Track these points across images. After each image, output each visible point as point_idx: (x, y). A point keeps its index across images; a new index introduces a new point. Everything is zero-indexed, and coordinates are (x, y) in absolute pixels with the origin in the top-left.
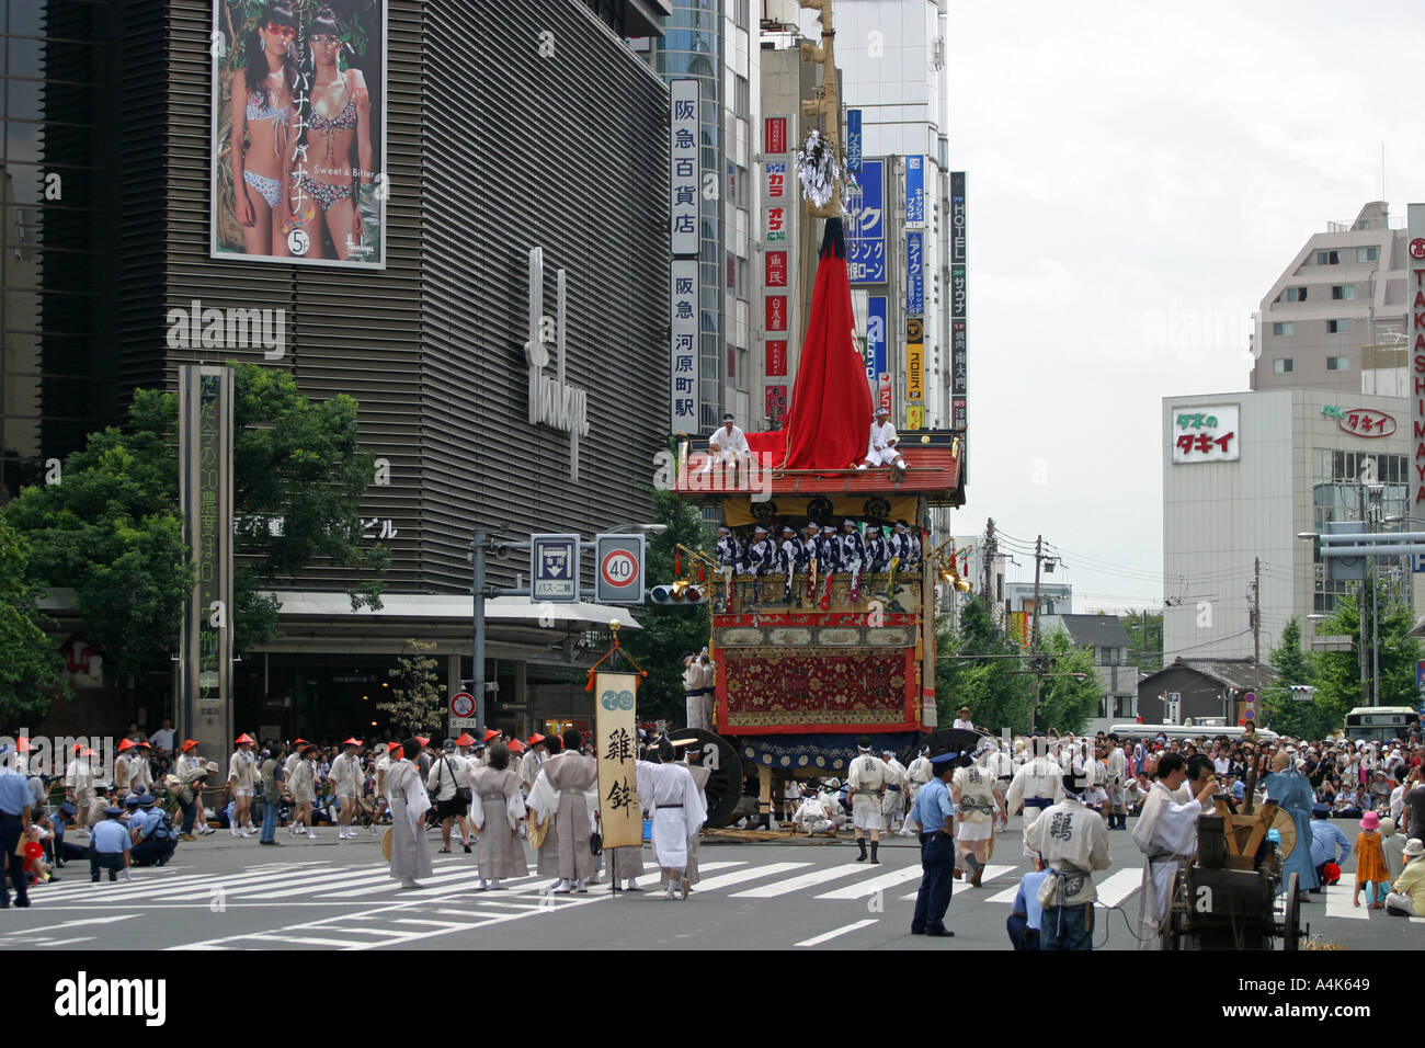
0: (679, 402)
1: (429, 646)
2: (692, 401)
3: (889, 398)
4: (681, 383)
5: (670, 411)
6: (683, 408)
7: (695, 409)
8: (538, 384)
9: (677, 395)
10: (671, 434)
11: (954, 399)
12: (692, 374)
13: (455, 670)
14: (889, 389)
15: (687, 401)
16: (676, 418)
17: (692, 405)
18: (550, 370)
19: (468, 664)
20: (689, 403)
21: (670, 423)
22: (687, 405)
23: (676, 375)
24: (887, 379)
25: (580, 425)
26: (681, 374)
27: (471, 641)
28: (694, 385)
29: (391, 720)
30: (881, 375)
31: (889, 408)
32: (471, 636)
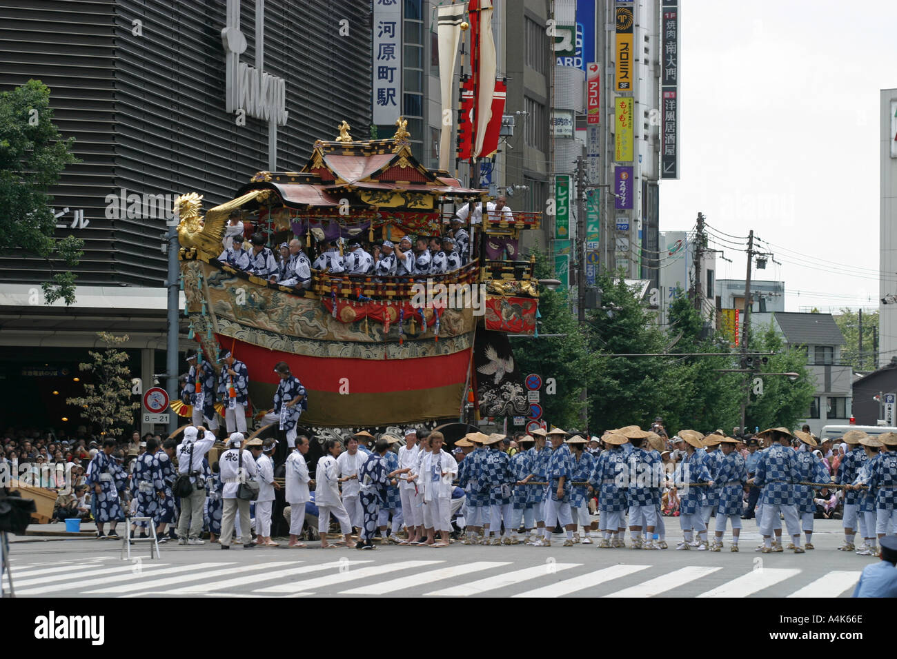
0: (381, 91)
1: (122, 339)
2: (394, 90)
3: (597, 88)
4: (383, 72)
5: (372, 100)
6: (385, 97)
7: (397, 99)
8: (236, 71)
9: (378, 84)
10: (372, 124)
11: (664, 90)
12: (395, 62)
13: (148, 363)
14: (597, 80)
15: (389, 90)
16: (377, 107)
17: (394, 95)
18: (248, 57)
19: (161, 359)
20: (391, 92)
21: (372, 113)
22: (388, 95)
23: (378, 63)
24: (595, 69)
25: (277, 113)
26: (383, 63)
27: (165, 334)
28: (397, 74)
29: (82, 415)
30: (589, 65)
31: (597, 98)
32: (165, 329)
